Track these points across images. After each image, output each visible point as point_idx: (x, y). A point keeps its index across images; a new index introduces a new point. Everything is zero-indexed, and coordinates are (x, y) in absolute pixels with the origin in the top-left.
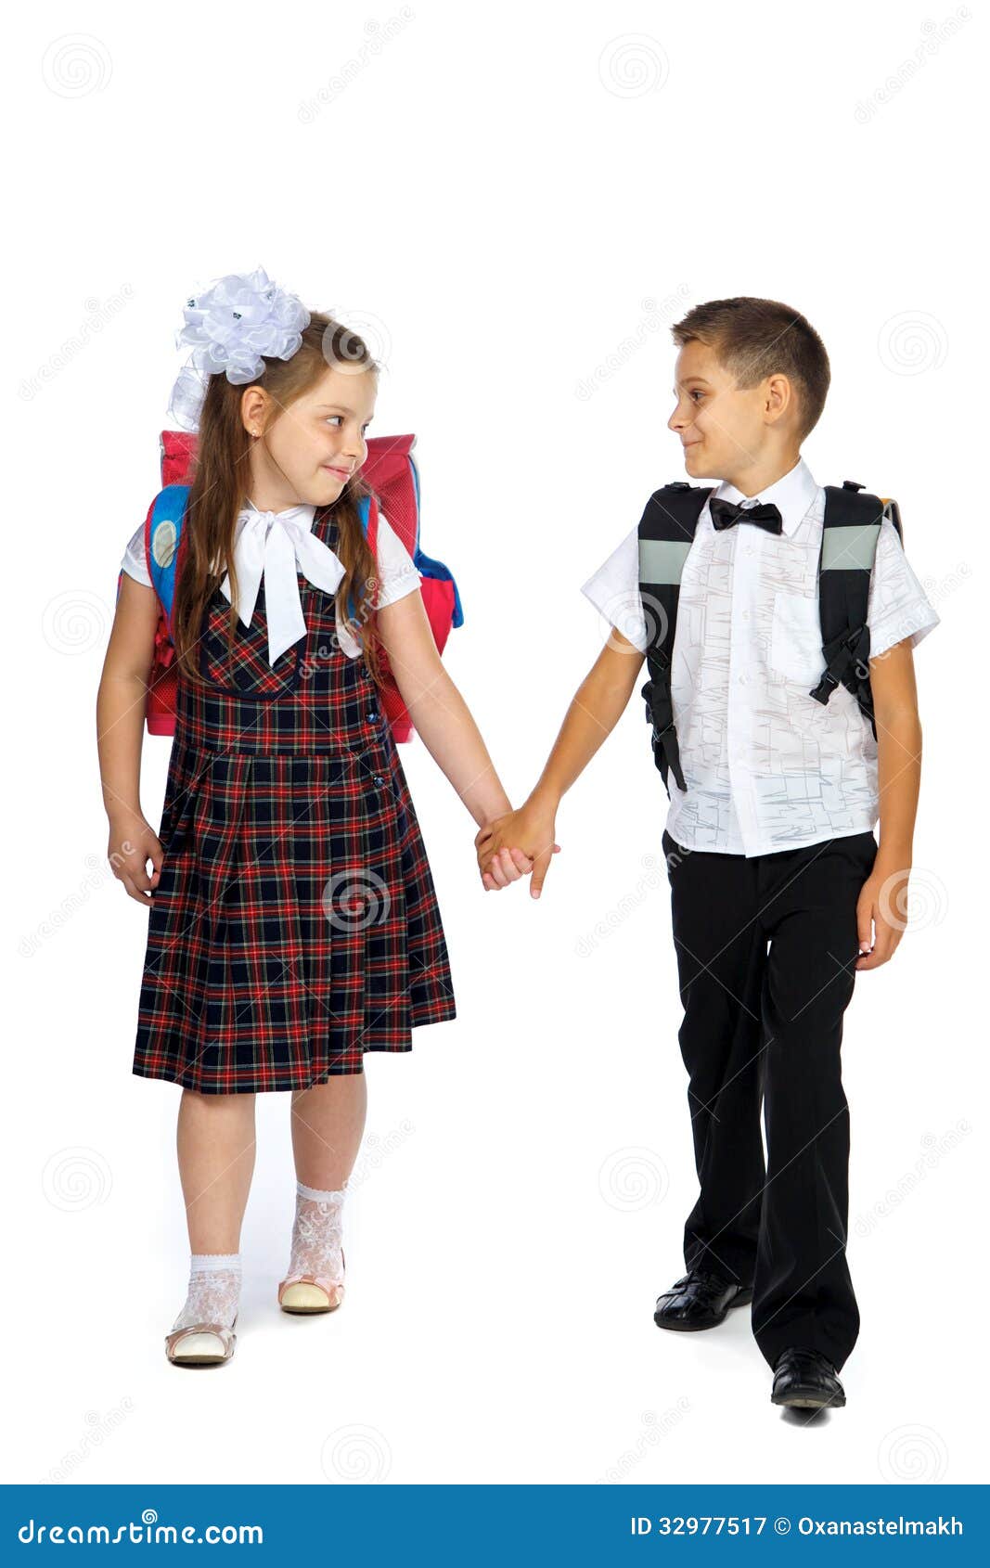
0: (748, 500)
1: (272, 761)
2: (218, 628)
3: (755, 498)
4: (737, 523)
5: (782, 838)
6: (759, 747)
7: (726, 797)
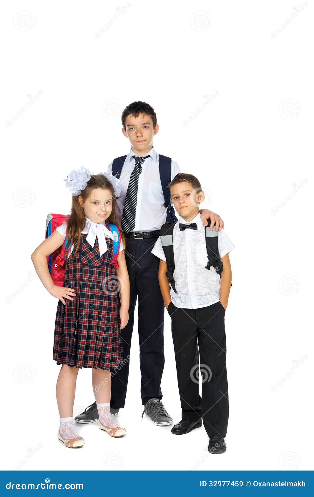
0: (188, 223)
1: (96, 284)
2: (85, 249)
3: (190, 222)
4: (186, 229)
5: (201, 305)
6: (195, 282)
7: (188, 294)
